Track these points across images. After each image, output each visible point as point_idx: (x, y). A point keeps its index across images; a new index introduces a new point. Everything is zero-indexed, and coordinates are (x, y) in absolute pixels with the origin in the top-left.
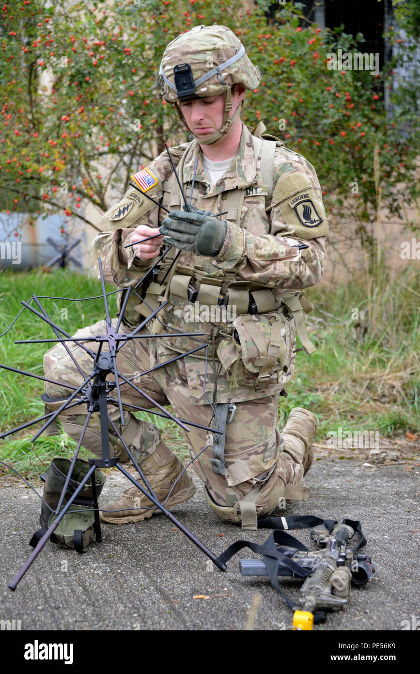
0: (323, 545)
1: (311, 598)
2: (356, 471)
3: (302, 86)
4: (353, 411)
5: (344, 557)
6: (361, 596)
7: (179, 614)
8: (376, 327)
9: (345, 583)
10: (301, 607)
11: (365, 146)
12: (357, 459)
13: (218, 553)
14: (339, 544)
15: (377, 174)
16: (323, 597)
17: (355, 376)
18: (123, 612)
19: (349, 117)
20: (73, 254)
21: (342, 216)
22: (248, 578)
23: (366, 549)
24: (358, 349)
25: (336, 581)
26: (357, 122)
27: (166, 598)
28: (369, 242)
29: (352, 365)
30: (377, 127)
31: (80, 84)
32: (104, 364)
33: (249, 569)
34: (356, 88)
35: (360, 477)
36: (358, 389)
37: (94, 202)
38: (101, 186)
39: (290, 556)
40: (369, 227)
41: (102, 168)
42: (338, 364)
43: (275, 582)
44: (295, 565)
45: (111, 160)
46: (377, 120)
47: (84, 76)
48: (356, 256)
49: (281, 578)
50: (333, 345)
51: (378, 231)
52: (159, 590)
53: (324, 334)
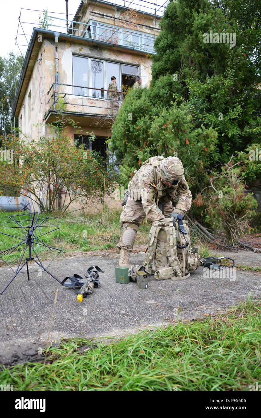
0: (87, 277)
1: (83, 291)
2: (98, 259)
3: (85, 164)
4: (98, 244)
5: (92, 280)
6: (96, 290)
7: (48, 298)
8: (104, 223)
9: (92, 287)
10: (80, 293)
11: (101, 178)
12: (98, 255)
13: (61, 281)
14: (91, 277)
15: (104, 185)
16: (86, 291)
17: (98, 235)
18: (32, 299)
19: (97, 172)
20: (28, 207)
21: (96, 196)
22: (67, 287)
23: (99, 278)
24: (99, 228)
25: (89, 286)
26: (99, 172)
27: (45, 294)
28: (103, 202)
29: (98, 232)
30: (104, 174)
31: (27, 162)
32: (30, 233)
33: (67, 285)
34: (99, 164)
35: (99, 260)
36: (99, 238)
37: (32, 193)
38: (34, 188)
39: (78, 281)
40: (102, 198)
41: (34, 184)
42: (94, 232)
43: (74, 288)
44: (79, 283)
45: (37, 182)
46: (104, 172)
47: (28, 160)
48: (100, 206)
49: (76, 287)
50: (93, 228)
51: (105, 199)
52: (43, 292)
53: (91, 225)
